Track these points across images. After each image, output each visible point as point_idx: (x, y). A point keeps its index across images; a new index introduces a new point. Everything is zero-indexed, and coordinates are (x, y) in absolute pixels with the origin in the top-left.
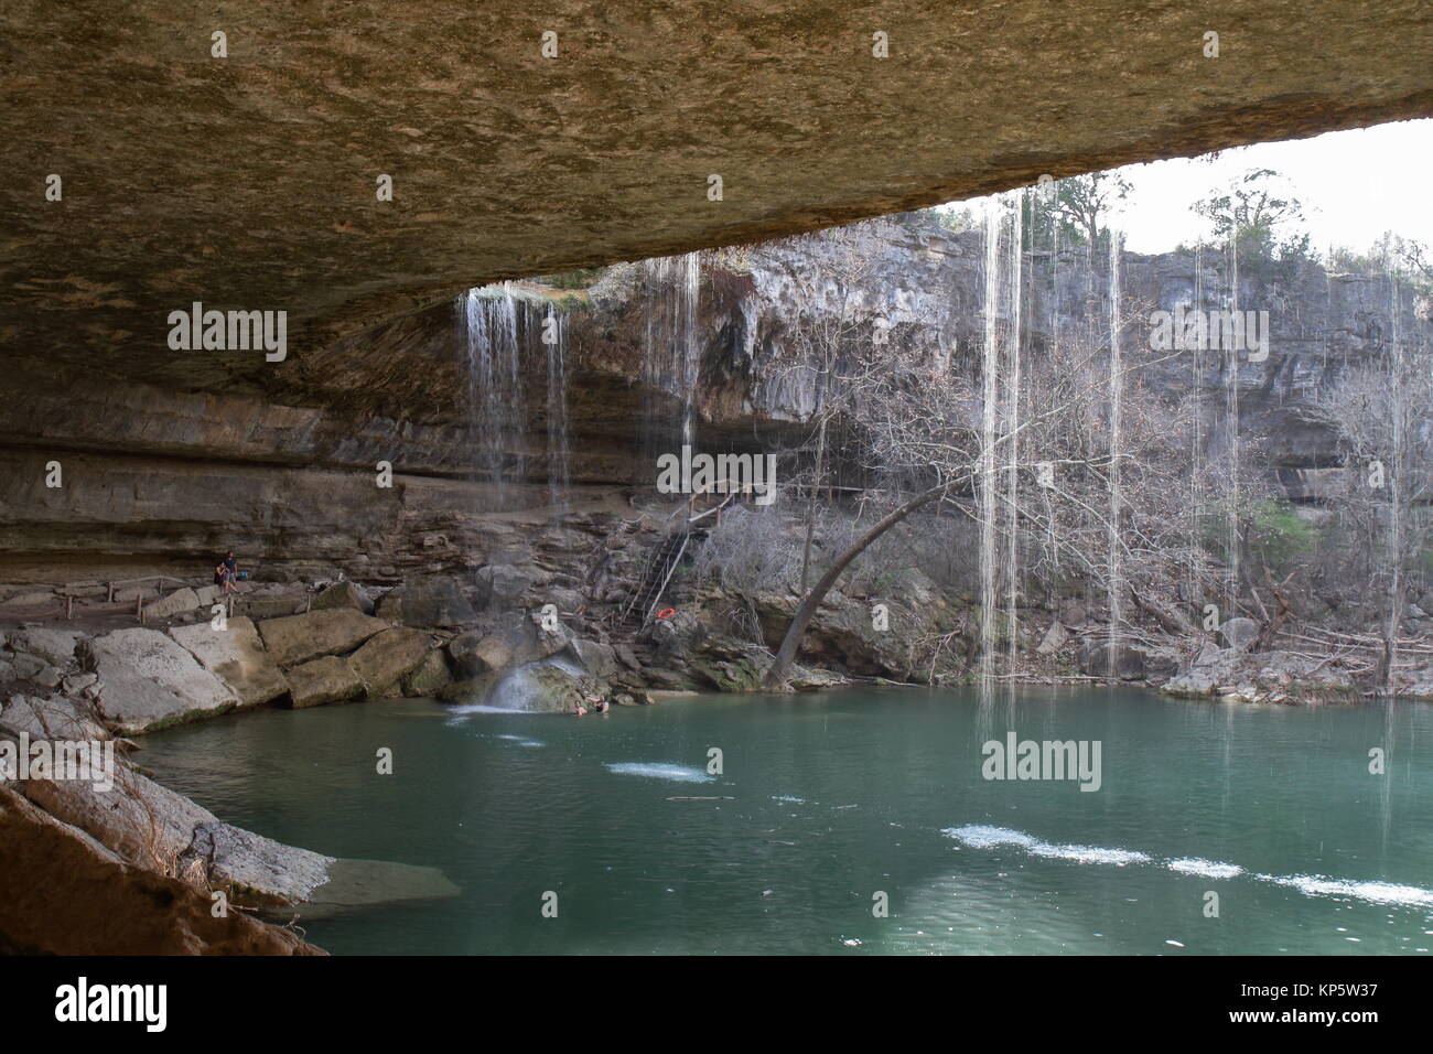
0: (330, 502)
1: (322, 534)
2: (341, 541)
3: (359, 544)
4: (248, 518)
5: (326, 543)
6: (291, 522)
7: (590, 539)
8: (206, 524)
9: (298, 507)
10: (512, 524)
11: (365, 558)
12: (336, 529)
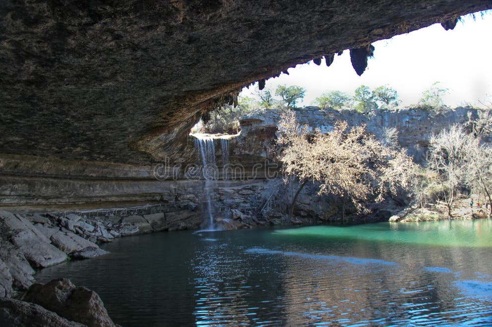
0: (188, 187)
1: (187, 194)
2: (192, 196)
3: (196, 196)
4: (169, 192)
5: (188, 196)
6: (179, 192)
7: (252, 192)
8: (160, 194)
9: (180, 189)
10: (233, 189)
11: (197, 199)
12: (190, 193)
